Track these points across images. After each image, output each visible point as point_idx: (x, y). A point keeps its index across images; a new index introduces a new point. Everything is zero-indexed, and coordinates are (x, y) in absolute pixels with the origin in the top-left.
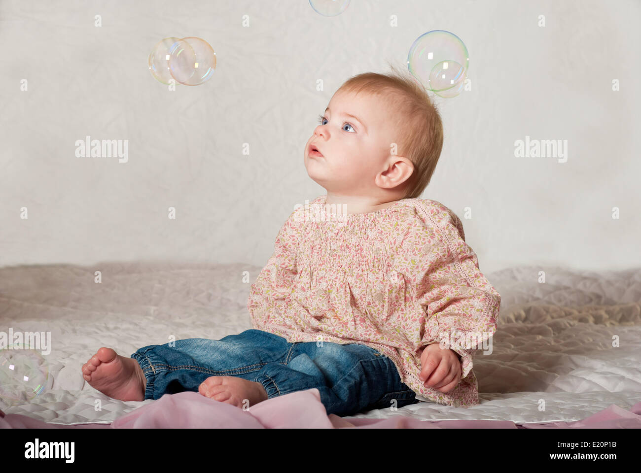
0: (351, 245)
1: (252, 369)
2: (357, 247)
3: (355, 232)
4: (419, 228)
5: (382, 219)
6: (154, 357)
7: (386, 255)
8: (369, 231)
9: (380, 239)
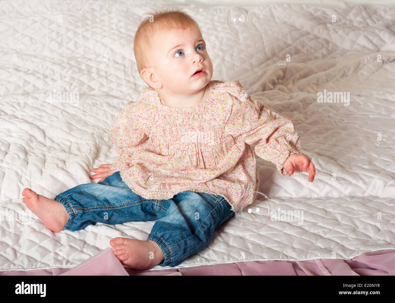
0: (195, 127)
1: (135, 203)
2: (200, 128)
3: (195, 118)
4: (238, 106)
5: (210, 106)
6: (73, 203)
7: (220, 128)
8: (204, 116)
9: (213, 120)
